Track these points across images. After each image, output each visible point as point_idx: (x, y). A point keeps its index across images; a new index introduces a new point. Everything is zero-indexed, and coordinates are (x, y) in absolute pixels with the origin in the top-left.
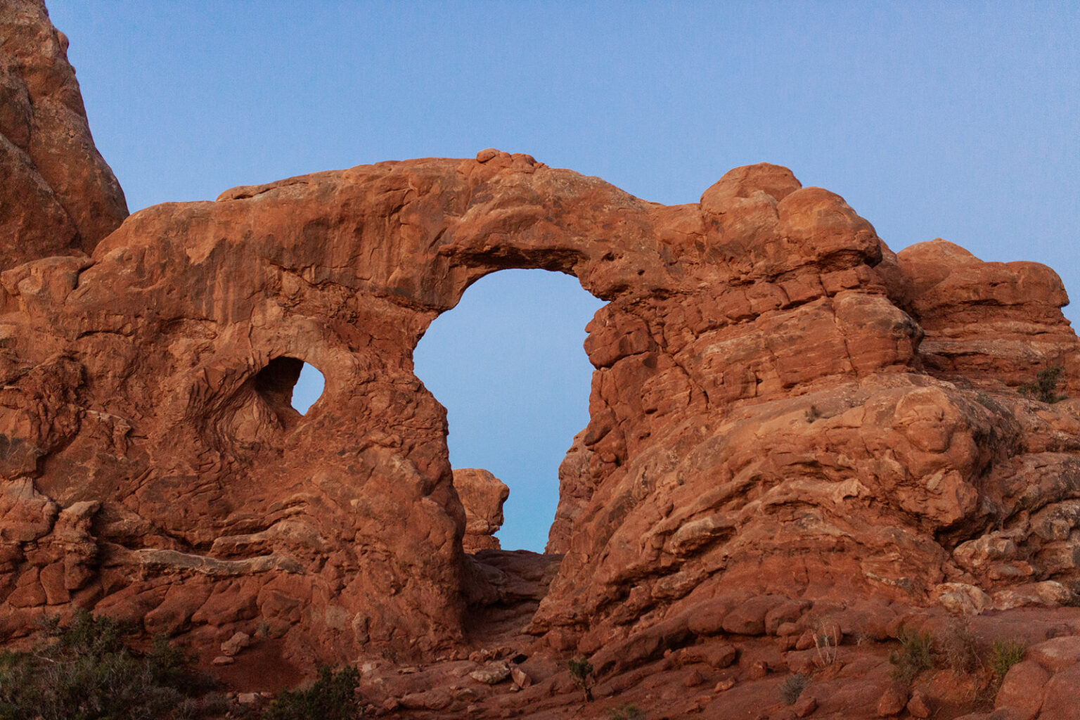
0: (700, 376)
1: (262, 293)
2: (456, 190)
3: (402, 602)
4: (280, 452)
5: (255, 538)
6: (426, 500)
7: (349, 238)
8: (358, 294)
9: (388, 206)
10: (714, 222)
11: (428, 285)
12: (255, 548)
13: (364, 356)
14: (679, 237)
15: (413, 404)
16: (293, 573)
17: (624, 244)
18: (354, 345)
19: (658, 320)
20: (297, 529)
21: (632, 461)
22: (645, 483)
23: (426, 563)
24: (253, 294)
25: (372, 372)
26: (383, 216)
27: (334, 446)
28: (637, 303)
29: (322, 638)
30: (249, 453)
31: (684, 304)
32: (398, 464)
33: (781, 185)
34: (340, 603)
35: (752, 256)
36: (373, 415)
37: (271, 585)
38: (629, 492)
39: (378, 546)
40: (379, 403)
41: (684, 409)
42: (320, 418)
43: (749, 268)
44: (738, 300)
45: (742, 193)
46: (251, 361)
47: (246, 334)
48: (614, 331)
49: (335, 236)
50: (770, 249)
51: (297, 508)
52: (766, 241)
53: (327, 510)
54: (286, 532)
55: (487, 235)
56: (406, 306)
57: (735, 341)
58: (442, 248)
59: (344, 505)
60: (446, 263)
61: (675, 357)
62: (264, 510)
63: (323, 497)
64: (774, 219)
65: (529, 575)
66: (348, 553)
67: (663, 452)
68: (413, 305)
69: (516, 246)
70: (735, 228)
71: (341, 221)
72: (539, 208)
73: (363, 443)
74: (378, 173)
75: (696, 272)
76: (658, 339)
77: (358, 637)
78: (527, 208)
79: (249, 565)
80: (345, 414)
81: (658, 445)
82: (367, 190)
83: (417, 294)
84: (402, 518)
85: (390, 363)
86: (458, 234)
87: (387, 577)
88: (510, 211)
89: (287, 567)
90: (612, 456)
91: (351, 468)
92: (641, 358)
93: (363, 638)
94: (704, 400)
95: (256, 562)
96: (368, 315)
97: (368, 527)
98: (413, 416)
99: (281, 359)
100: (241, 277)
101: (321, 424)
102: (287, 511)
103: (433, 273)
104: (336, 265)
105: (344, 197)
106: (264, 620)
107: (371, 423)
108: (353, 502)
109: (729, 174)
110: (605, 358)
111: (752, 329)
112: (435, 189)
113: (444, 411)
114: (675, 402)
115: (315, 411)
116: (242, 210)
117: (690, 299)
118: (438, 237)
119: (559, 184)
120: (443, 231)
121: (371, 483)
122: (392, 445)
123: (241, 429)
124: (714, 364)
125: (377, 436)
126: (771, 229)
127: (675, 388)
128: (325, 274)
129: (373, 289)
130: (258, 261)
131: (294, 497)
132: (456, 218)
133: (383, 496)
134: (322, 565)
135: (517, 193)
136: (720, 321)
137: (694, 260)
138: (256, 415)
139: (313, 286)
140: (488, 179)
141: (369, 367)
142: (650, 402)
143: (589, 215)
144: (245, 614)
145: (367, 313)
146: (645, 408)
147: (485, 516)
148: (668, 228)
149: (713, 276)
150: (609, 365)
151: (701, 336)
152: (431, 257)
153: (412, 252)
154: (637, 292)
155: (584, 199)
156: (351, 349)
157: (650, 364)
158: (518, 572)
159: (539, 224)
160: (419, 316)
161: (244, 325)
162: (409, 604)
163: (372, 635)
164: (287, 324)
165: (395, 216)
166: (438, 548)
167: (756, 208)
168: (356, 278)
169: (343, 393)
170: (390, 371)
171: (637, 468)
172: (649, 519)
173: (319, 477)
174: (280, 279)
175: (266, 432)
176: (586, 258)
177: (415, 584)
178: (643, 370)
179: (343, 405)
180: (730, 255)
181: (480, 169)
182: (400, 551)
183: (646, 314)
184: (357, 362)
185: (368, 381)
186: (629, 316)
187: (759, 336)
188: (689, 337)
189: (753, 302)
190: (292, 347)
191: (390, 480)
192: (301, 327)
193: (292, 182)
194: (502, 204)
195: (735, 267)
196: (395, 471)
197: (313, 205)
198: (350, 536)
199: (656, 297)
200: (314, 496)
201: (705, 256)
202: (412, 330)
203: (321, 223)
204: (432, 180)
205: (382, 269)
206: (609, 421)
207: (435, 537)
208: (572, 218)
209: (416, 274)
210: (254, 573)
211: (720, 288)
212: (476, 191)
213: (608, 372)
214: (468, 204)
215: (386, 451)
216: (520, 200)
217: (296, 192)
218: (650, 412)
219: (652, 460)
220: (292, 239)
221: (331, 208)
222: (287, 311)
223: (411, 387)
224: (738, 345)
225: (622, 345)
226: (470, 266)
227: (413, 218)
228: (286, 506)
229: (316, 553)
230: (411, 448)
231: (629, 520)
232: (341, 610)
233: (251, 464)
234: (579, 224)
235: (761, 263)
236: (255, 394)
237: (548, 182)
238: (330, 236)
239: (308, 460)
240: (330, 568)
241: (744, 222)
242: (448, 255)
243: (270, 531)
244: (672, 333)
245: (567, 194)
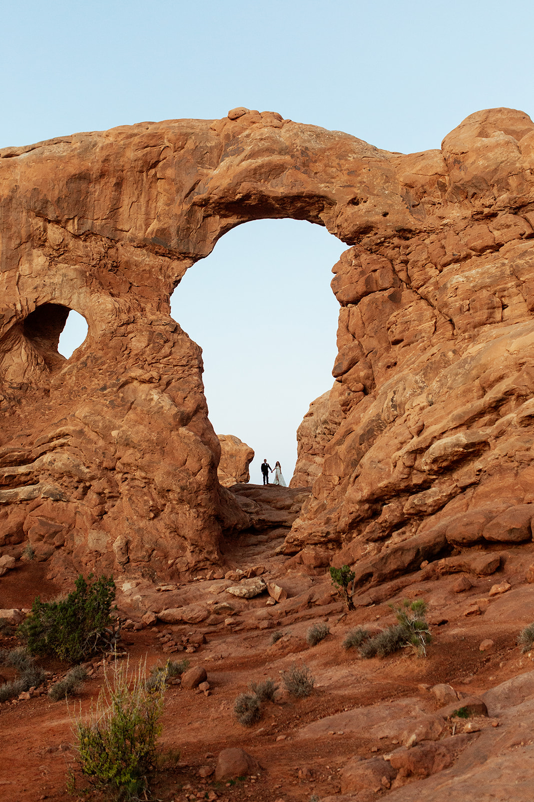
0: (446, 305)
1: (29, 244)
2: (209, 145)
3: (160, 525)
4: (47, 392)
5: (22, 469)
6: (183, 430)
7: (110, 192)
8: (119, 245)
9: (145, 162)
10: (457, 162)
11: (185, 233)
12: (23, 479)
13: (124, 301)
14: (422, 180)
15: (171, 344)
16: (57, 500)
17: (368, 189)
18: (115, 292)
19: (402, 258)
20: (62, 459)
21: (380, 388)
22: (394, 406)
23: (183, 489)
24: (20, 244)
25: (131, 315)
26: (142, 172)
27: (96, 383)
28: (382, 243)
29: (84, 559)
30: (18, 393)
31: (427, 241)
32: (156, 397)
33: (519, 127)
34: (102, 528)
35: (495, 190)
36: (133, 353)
37: (37, 512)
38: (378, 415)
39: (139, 474)
40: (138, 343)
41: (429, 338)
42: (83, 359)
43: (492, 200)
44: (482, 234)
45: (483, 134)
46: (19, 307)
47: (14, 282)
48: (359, 269)
49: (96, 189)
50: (513, 182)
51: (62, 441)
52: (510, 174)
53: (90, 441)
54: (51, 463)
55: (238, 184)
56: (163, 255)
57: (480, 270)
58: (196, 198)
59: (105, 436)
60: (200, 213)
61: (420, 291)
62: (31, 444)
63: (86, 429)
64: (517, 153)
65: (279, 504)
66: (109, 481)
67: (412, 378)
68: (169, 254)
69: (266, 193)
70: (477, 165)
71: (102, 175)
72: (287, 158)
73: (123, 379)
74: (136, 131)
75: (438, 212)
76: (402, 275)
77: (119, 558)
78: (276, 158)
79: (17, 494)
80: (106, 354)
81: (406, 372)
82: (126, 146)
83: (173, 243)
84: (161, 447)
85: (148, 307)
86: (210, 185)
87: (146, 502)
88: (260, 161)
89: (52, 495)
90: (360, 386)
91: (112, 402)
92: (386, 294)
93: (124, 559)
94: (450, 327)
95: (23, 492)
96: (128, 263)
97: (128, 456)
98: (170, 354)
99: (47, 305)
100: (9, 229)
101: (85, 364)
102: (52, 444)
103: (188, 222)
104: (97, 218)
105: (105, 153)
106: (30, 544)
107: (131, 361)
108: (114, 433)
109: (470, 117)
110: (351, 295)
111: (496, 259)
112: (190, 145)
113: (199, 350)
114: (421, 332)
115: (79, 353)
116: (9, 167)
117: (433, 237)
118: (193, 189)
119: (306, 136)
120: (196, 184)
121: (131, 415)
122: (150, 381)
123: (11, 370)
124: (459, 292)
125: (136, 372)
126: (514, 163)
127: (420, 320)
128: (88, 226)
129: (132, 240)
130: (24, 214)
131: (58, 431)
132: (209, 171)
133: (141, 427)
134: (85, 493)
135: (266, 144)
136: (463, 254)
137: (436, 200)
138: (24, 358)
139: (76, 236)
140: (239, 134)
141: (129, 311)
142: (396, 334)
143: (334, 164)
144: (13, 539)
145: (127, 262)
146: (391, 339)
147: (234, 474)
148: (408, 173)
149: (455, 213)
150: (355, 302)
151: (445, 269)
152: (186, 207)
153: (168, 205)
154: (382, 232)
155: (331, 149)
156: (112, 295)
157: (395, 299)
158: (268, 502)
159: (287, 173)
160: (175, 264)
161: (12, 273)
162: (167, 527)
163: (132, 556)
164: (52, 272)
165: (153, 171)
166: (195, 474)
167: (498, 145)
168: (117, 230)
169: (104, 335)
170: (149, 314)
171: (385, 393)
172: (400, 439)
173: (82, 411)
174: (45, 231)
175: (34, 374)
176: (332, 203)
177: (173, 508)
178: (389, 305)
179: (104, 345)
180: (472, 191)
181: (231, 125)
182: (159, 477)
183: (390, 253)
184: (117, 306)
185: (128, 323)
186: (374, 256)
187: (503, 264)
188: (433, 272)
189: (496, 233)
190: (57, 294)
191: (148, 412)
192: (65, 275)
193: (57, 142)
194: (252, 155)
195: (478, 203)
196: (153, 403)
197: (75, 161)
198: (112, 465)
199: (400, 237)
200: (78, 428)
201: (447, 196)
202: (169, 277)
203: (83, 177)
204: (186, 136)
205: (140, 221)
206: (357, 353)
207: (192, 464)
208: (319, 166)
209: (172, 225)
210: (21, 501)
211: (462, 224)
212: (227, 145)
213: (355, 309)
214: (220, 158)
215: (145, 387)
216: (269, 151)
217: (61, 150)
218: (396, 342)
219: (401, 386)
220: (57, 192)
221: (94, 163)
222: (52, 260)
223: (168, 328)
224: (483, 274)
225: (368, 282)
226: (224, 216)
227: (170, 172)
228: (51, 440)
229: (80, 481)
230: (168, 383)
231: (380, 441)
232: (102, 534)
233: (19, 402)
234: (325, 172)
235: (505, 196)
236: (23, 338)
237: (296, 135)
238: (91, 189)
239: (72, 397)
240: (92, 496)
241: (487, 159)
242: (201, 206)
243: (36, 464)
244: (415, 270)
245: (315, 145)
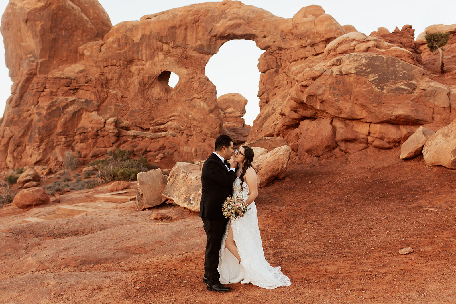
0: (290, 77)
1: (157, 51)
2: (216, 14)
3: (205, 144)
4: (167, 100)
5: (162, 127)
6: (211, 115)
7: (183, 32)
8: (187, 50)
9: (195, 20)
10: (296, 26)
11: (209, 46)
12: (162, 130)
13: (190, 70)
14: (286, 30)
15: (206, 85)
16: (174, 137)
17: (269, 32)
18: (187, 66)
19: (279, 57)
20: (174, 124)
21: (270, 102)
22: (273, 109)
23: (212, 133)
24: (154, 51)
25: (193, 75)
26: (193, 24)
27: (183, 99)
28: (273, 52)
29: (184, 155)
30: (158, 101)
31: (287, 52)
32: (202, 104)
33: (318, 13)
34: (188, 145)
35: (306, 38)
36: (194, 88)
37: (168, 140)
38: (269, 112)
39: (198, 129)
40: (196, 85)
41: (285, 86)
42: (178, 90)
43: (305, 42)
44: (302, 53)
45: (305, 16)
46: (156, 73)
47: (153, 64)
48: (266, 61)
49: (178, 31)
50: (311, 36)
51: (174, 118)
52: (310, 33)
53: (182, 118)
54: (171, 125)
55: (226, 31)
56: (202, 53)
57: (300, 66)
58: (212, 34)
59: (187, 117)
60: (214, 39)
61: (284, 70)
62: (164, 118)
63: (181, 114)
64: (313, 26)
65: (244, 135)
66: (189, 131)
67: (279, 100)
68: (204, 53)
69: (235, 34)
70: (302, 29)
71: (180, 26)
72: (242, 21)
73: (191, 98)
74: (190, 9)
75: (291, 42)
76: (279, 64)
77: (194, 154)
78: (238, 21)
79: (161, 135)
80: (186, 89)
81: (278, 97)
82: (188, 15)
83: (205, 49)
84: (204, 120)
85: (198, 72)
86: (217, 30)
87: (201, 137)
88: (233, 22)
89: (172, 135)
90: (265, 101)
91: (188, 105)
92: (274, 70)
93: (195, 154)
94: (291, 84)
95: (163, 134)
96: (191, 57)
97: (195, 123)
98: (206, 89)
99: (165, 71)
100: (150, 46)
101: (179, 92)
102: (171, 119)
103: (210, 42)
104: (179, 41)
105: (181, 18)
106: (167, 150)
107: (194, 91)
108: (190, 116)
109: (302, 9)
110: (263, 70)
111: (305, 62)
112: (209, 14)
113: (215, 87)
114: (283, 84)
115: (176, 87)
116: (148, 24)
117: (289, 51)
118: (211, 31)
119: (248, 12)
120: (212, 29)
121: (195, 110)
122: (200, 98)
123: (155, 93)
124: (293, 73)
125: (196, 95)
126: (312, 30)
127: (283, 80)
128: (176, 44)
129: (192, 48)
130: (155, 41)
131: (172, 114)
132: (216, 24)
133: (198, 114)
134: (182, 134)
135: (235, 16)
136: (297, 59)
137: (290, 38)
138: (159, 89)
139: (173, 48)
140: (226, 10)
141: (192, 74)
142: (276, 84)
143: (258, 23)
144: (162, 148)
145: (190, 56)
146: (275, 86)
147: (239, 110)
148: (282, 27)
149: (295, 44)
150: (264, 72)
151: (291, 63)
152: (209, 37)
153: (203, 35)
154: (273, 49)
155: (257, 17)
156: (186, 68)
157: (277, 72)
158: (240, 134)
159: (242, 26)
160: (207, 56)
161: (152, 61)
162: (208, 144)
163: (198, 153)
164: (166, 60)
165: (197, 23)
166: (215, 129)
167: (308, 22)
168: (186, 44)
169: (184, 83)
170: (199, 75)
171: (271, 104)
172: (273, 120)
173: (179, 108)
174: (162, 46)
175: (162, 94)
176: (257, 37)
177: (209, 139)
178: (275, 74)
179: (185, 86)
180: (300, 37)
181: (223, 7)
182: (204, 130)
183: (276, 55)
184: (188, 72)
185: (192, 78)
186: (271, 56)
187: (307, 64)
188: (288, 63)
189: (306, 53)
190: (168, 68)
191: (200, 109)
192: (170, 61)
193: (163, 13)
194: (230, 20)
195: (302, 41)
196: (201, 106)
197: (171, 21)
198: (190, 126)
199: (279, 50)
200: (178, 114)
201: (293, 37)
202: (205, 61)
203: (174, 27)
204: (208, 11)
205: (194, 41)
206: (264, 90)
207: (214, 126)
208: (253, 24)
209: (205, 43)
210: (163, 137)
211: (297, 48)
212: (222, 14)
213: (264, 74)
214: (220, 20)
215: (199, 100)
216: (236, 18)
217: (165, 17)
218: (276, 87)
219: (275, 103)
220: (165, 33)
221: (177, 22)
222: (166, 56)
223: (205, 80)
224: (301, 67)
225: (268, 66)
226: (221, 40)
227: (203, 24)
228: (170, 117)
229: (180, 131)
230: (206, 99)
231: (268, 120)
232: (188, 147)
233: (159, 104)
234: (255, 26)
235: (309, 41)
236: (158, 82)
237: (245, 12)
238: (177, 31)
239: (176, 103)
240: (184, 135)
241: (304, 27)
242: (214, 37)
243: (166, 125)
244: (283, 62)
245: (252, 16)
